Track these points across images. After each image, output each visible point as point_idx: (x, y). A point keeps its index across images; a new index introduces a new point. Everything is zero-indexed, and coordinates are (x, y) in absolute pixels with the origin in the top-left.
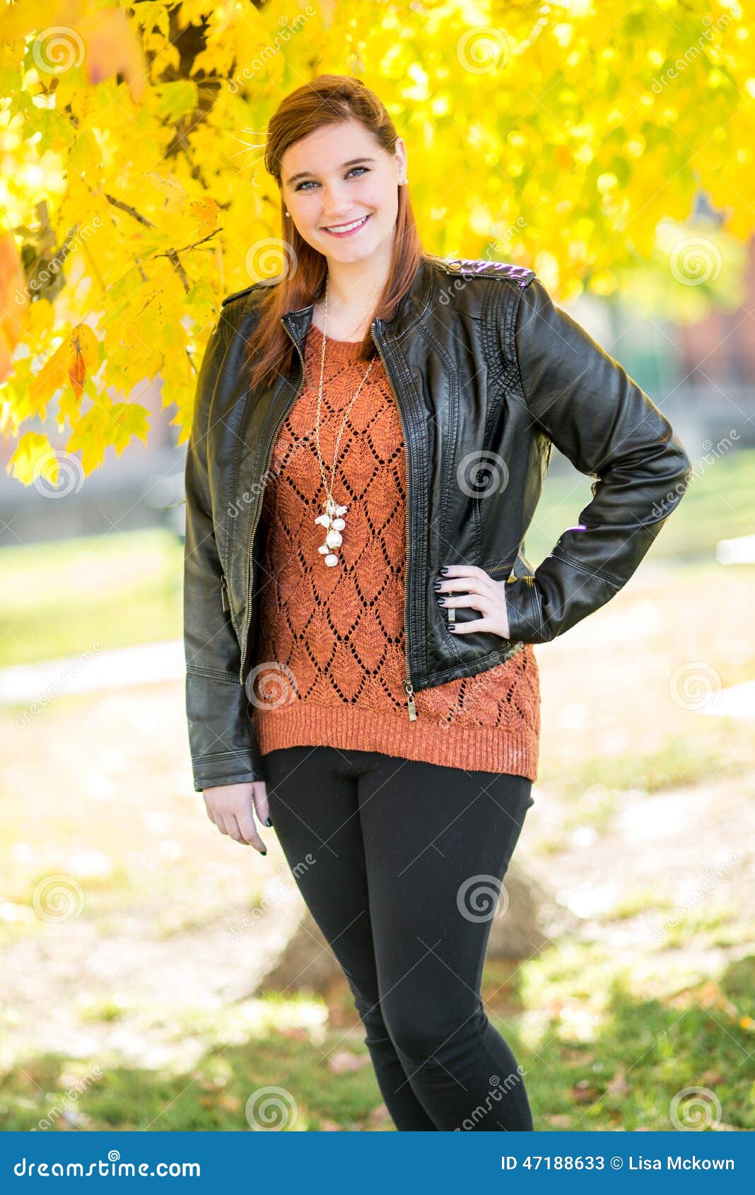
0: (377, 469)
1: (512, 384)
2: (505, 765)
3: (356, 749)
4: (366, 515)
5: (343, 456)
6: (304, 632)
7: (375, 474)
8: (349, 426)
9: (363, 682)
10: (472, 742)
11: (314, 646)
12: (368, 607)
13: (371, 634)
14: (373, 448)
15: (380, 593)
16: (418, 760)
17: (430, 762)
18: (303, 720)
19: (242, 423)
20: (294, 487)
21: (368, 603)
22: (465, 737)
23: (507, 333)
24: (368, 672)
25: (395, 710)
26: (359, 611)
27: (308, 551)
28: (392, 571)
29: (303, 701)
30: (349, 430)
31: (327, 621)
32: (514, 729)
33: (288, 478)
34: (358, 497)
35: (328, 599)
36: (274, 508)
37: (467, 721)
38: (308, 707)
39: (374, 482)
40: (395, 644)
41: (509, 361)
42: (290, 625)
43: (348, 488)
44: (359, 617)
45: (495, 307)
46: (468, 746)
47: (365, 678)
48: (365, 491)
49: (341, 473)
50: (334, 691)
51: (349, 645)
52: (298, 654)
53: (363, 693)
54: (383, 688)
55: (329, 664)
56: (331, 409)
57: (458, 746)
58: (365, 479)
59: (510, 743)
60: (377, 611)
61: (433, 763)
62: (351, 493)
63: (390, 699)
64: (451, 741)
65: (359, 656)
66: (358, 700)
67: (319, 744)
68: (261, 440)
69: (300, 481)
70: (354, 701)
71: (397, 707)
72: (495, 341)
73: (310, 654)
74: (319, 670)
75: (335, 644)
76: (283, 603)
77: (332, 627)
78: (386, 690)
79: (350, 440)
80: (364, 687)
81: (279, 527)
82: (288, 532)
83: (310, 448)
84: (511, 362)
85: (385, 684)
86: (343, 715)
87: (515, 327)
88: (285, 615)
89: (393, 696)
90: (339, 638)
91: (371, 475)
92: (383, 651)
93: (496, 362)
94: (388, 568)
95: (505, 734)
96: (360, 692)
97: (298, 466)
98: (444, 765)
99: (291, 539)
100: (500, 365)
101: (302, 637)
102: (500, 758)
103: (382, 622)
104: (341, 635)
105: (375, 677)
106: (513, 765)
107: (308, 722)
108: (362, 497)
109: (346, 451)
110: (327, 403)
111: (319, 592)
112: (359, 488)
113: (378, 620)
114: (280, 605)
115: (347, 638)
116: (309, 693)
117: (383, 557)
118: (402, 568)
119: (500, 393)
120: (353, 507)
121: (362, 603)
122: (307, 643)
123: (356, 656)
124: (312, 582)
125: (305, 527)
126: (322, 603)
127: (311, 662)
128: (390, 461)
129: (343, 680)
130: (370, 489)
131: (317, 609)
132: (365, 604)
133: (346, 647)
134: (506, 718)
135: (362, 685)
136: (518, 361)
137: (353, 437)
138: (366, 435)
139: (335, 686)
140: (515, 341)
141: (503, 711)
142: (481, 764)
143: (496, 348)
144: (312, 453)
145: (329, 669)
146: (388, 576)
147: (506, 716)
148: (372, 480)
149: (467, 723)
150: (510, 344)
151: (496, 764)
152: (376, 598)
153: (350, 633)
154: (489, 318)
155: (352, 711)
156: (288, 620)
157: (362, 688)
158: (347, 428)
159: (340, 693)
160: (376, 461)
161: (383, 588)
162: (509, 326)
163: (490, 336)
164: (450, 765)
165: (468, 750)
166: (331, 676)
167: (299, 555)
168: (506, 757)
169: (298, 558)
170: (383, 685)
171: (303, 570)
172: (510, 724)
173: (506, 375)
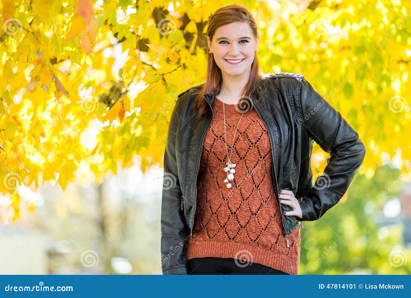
0: (250, 146)
1: (299, 116)
2: (289, 271)
3: (232, 257)
4: (246, 165)
5: (236, 142)
6: (217, 211)
7: (249, 149)
8: (238, 131)
9: (239, 231)
10: (278, 259)
11: (221, 216)
12: (245, 201)
13: (245, 211)
14: (249, 138)
15: (250, 195)
16: (257, 263)
17: (261, 263)
18: (211, 247)
19: (189, 136)
20: (216, 156)
21: (245, 199)
22: (276, 256)
23: (297, 97)
24: (242, 227)
25: (250, 243)
26: (241, 202)
27: (220, 180)
28: (256, 186)
29: (211, 239)
30: (238, 132)
31: (227, 206)
32: (293, 258)
33: (214, 152)
34: (242, 158)
35: (228, 198)
36: (207, 165)
37: (277, 250)
38: (213, 242)
39: (249, 152)
40: (255, 215)
41: (298, 107)
42: (211, 209)
43: (238, 154)
44: (241, 205)
45: (292, 87)
46: (277, 260)
47: (240, 229)
48: (245, 155)
49: (235, 149)
50: (226, 234)
51: (235, 215)
52: (213, 220)
53: (238, 235)
54: (247, 234)
55: (225, 224)
56: (230, 126)
57: (273, 259)
58: (245, 151)
59: (292, 263)
60: (248, 202)
61: (263, 264)
62: (239, 156)
63: (249, 238)
64: (271, 257)
65: (239, 220)
66: (235, 238)
67: (217, 256)
68: (198, 141)
69: (218, 153)
70: (233, 239)
71: (251, 242)
72: (292, 100)
73: (218, 220)
74: (221, 226)
75: (230, 216)
76: (208, 200)
77: (229, 209)
78: (248, 234)
79: (239, 136)
80: (239, 233)
81: (208, 172)
82: (212, 174)
83: (222, 140)
84: (299, 107)
85: (248, 232)
86: (228, 244)
87: (300, 94)
88: (209, 205)
89: (250, 237)
90: (232, 213)
91: (248, 149)
92: (249, 219)
93: (293, 108)
94: (254, 185)
95: (290, 259)
96: (236, 235)
97: (218, 147)
98: (267, 266)
99: (213, 176)
100: (295, 109)
101: (216, 213)
102: (288, 267)
103: (250, 206)
104: (233, 212)
105: (244, 229)
106: (292, 271)
107: (213, 248)
108: (244, 158)
109: (237, 140)
110: (228, 124)
111: (225, 196)
112: (242, 154)
113: (248, 206)
114: (207, 201)
115: (235, 213)
116: (214, 236)
117: (252, 181)
118: (259, 186)
119: (295, 119)
120: (240, 162)
121: (242, 199)
122: (217, 215)
123: (238, 220)
124: (222, 192)
125: (219, 171)
126: (226, 200)
127: (218, 223)
128: (256, 143)
129: (231, 230)
130: (248, 154)
131: (223, 202)
132: (244, 200)
133: (234, 217)
134: (291, 253)
135: (238, 232)
136: (301, 107)
137: (240, 135)
138: (245, 134)
139: (227, 233)
140: (300, 99)
141: (290, 249)
142: (281, 268)
143: (293, 102)
144: (224, 141)
145: (225, 226)
146: (253, 189)
147: (291, 252)
148: (248, 151)
149: (277, 251)
150: (298, 101)
151: (286, 269)
152: (248, 197)
153: (237, 211)
154: (290, 91)
155: (232, 243)
156: (210, 207)
157: (238, 234)
158: (237, 132)
159: (228, 236)
160: (250, 143)
161: (251, 194)
162: (298, 94)
163: (290, 98)
164: (269, 266)
165: (277, 261)
166: (226, 229)
167: (216, 182)
168: (290, 267)
169: (216, 183)
170: (247, 232)
171: (218, 187)
172: (292, 255)
173: (297, 112)
